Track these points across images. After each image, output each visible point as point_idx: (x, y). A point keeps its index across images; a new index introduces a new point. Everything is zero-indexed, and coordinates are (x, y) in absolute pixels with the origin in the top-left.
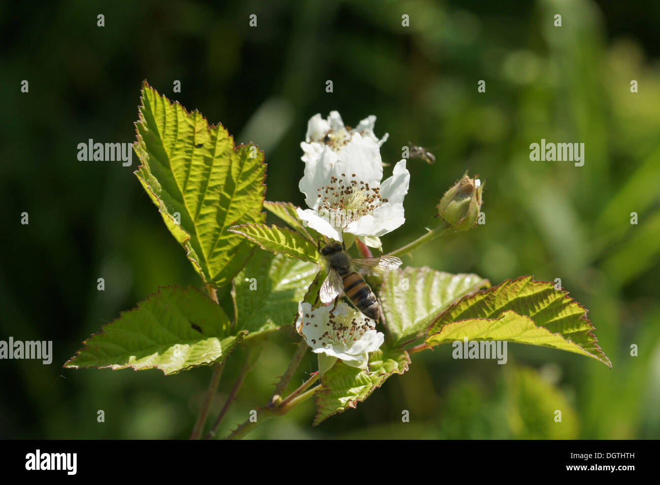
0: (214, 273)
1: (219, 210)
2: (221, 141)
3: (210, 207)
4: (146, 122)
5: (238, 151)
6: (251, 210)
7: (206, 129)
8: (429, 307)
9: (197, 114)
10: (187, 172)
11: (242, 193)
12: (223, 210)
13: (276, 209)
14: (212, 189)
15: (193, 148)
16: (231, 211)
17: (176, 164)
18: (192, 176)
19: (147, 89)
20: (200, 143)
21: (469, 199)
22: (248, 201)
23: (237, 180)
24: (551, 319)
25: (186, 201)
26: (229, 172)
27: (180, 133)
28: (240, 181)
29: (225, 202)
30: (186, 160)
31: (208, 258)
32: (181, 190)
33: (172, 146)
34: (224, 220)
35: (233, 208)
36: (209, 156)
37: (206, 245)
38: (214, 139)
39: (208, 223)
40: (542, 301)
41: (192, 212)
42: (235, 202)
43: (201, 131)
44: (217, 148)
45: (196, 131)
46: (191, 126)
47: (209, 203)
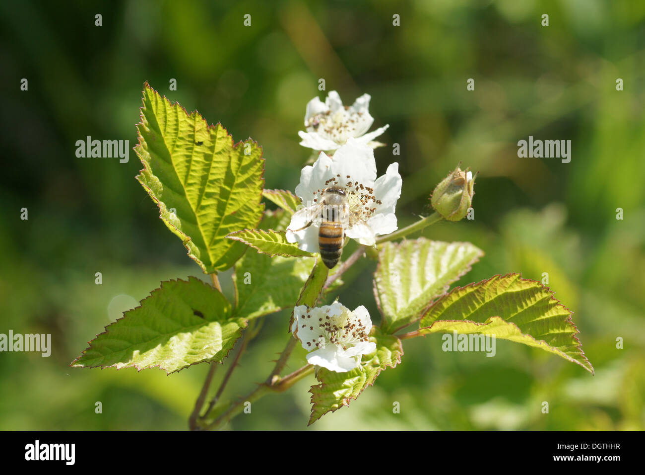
0: (216, 258)
1: (219, 202)
2: (220, 139)
3: (210, 199)
4: (147, 123)
5: (236, 148)
6: (251, 202)
7: (206, 129)
8: (423, 283)
9: (197, 115)
10: (188, 168)
11: (242, 185)
12: (222, 202)
13: (274, 197)
14: (212, 182)
15: (193, 145)
16: (230, 202)
17: (178, 159)
18: (193, 171)
19: (148, 90)
20: (200, 141)
21: (461, 191)
22: (248, 194)
23: (236, 174)
24: (538, 318)
25: (187, 193)
26: (229, 167)
27: (181, 131)
28: (240, 174)
29: (225, 194)
30: (187, 156)
31: (210, 245)
32: (182, 183)
33: (173, 143)
34: (224, 210)
35: (233, 199)
36: (210, 153)
37: (207, 233)
38: (213, 138)
39: (209, 213)
40: (529, 299)
41: (194, 204)
42: (235, 194)
43: (200, 130)
44: (217, 145)
45: (196, 130)
46: (191, 126)
47: (209, 195)
